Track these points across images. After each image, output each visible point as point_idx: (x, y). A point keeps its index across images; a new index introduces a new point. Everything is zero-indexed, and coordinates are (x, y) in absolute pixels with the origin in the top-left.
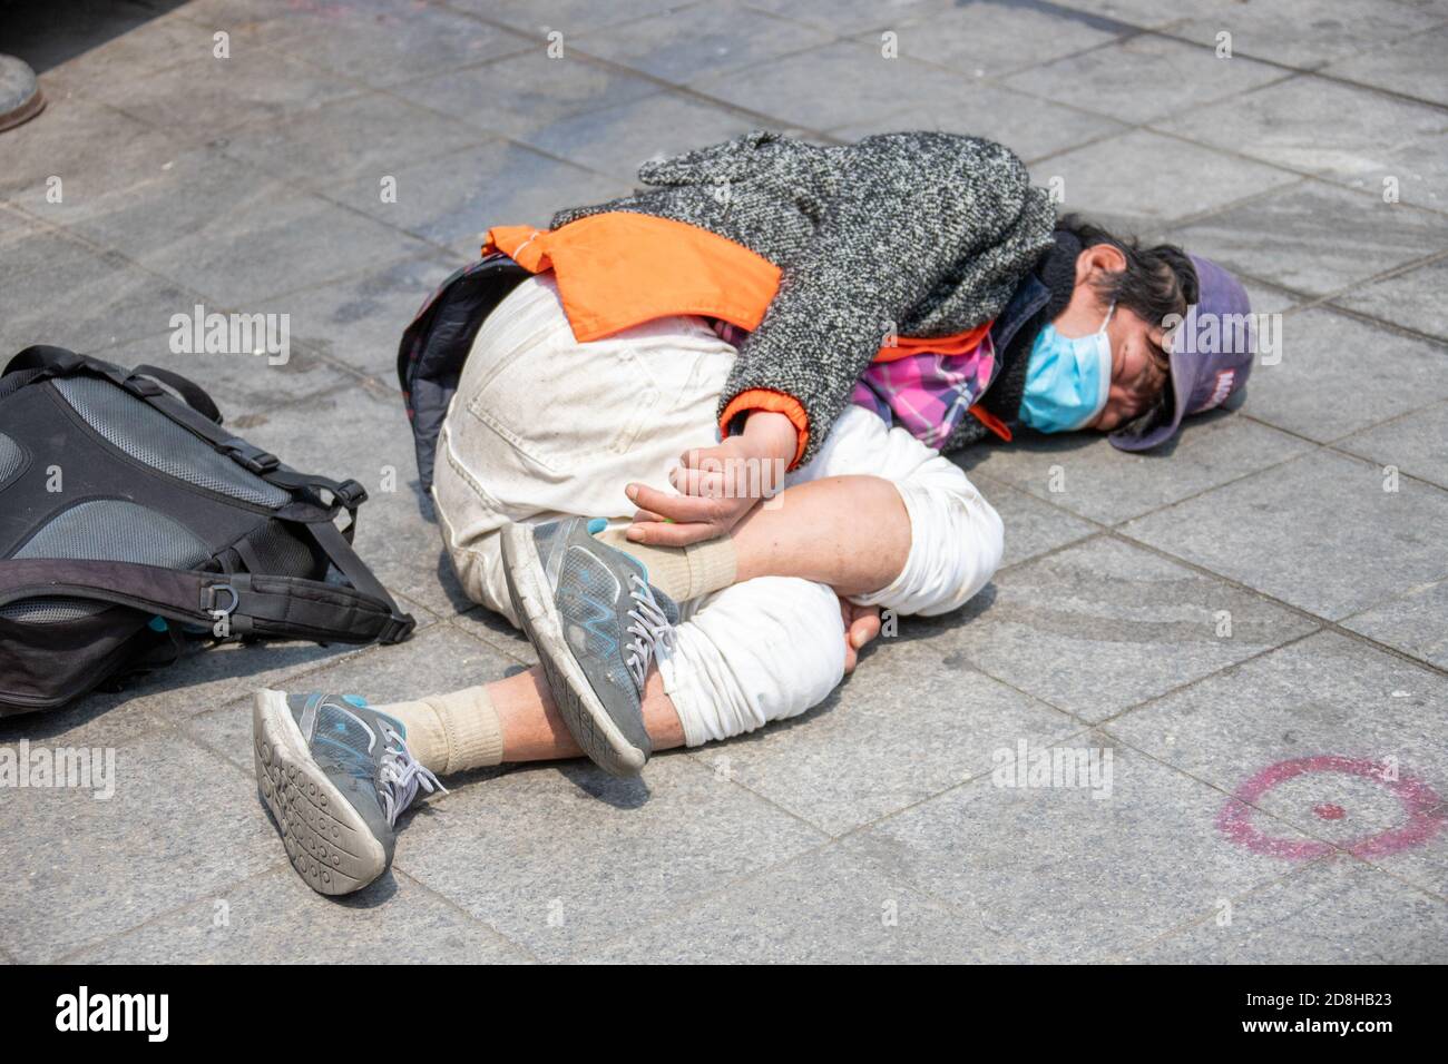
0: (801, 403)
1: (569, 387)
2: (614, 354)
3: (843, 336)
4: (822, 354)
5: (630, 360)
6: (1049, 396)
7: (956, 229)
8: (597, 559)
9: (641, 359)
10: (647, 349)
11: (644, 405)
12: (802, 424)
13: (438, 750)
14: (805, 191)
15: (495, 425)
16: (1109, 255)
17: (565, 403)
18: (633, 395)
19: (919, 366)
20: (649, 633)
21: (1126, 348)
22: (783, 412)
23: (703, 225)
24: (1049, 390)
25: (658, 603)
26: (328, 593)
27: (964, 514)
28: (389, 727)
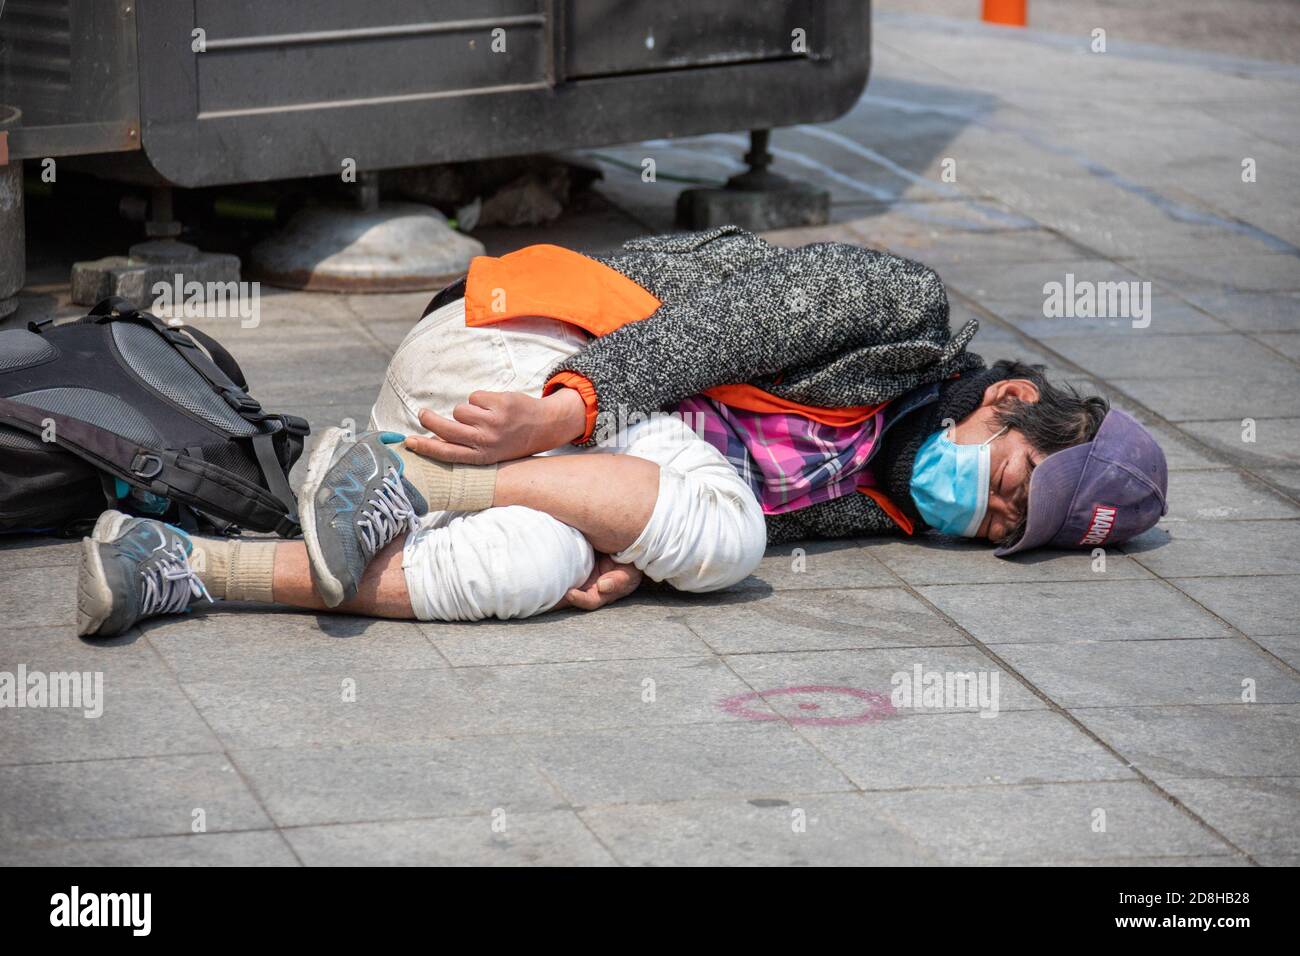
0: (594, 386)
1: (448, 359)
2: (488, 338)
3: (662, 351)
4: (631, 357)
5: (500, 345)
6: (927, 488)
7: (833, 313)
8: (371, 452)
9: (509, 347)
10: (516, 340)
11: (501, 382)
12: (590, 400)
13: (218, 572)
14: (731, 267)
15: (395, 384)
16: (1024, 388)
17: (443, 370)
18: (494, 372)
19: (788, 423)
20: (392, 512)
21: (1007, 464)
22: (576, 389)
23: (625, 272)
24: (928, 484)
25: (406, 494)
26: (235, 482)
27: (713, 504)
28: (179, 541)
